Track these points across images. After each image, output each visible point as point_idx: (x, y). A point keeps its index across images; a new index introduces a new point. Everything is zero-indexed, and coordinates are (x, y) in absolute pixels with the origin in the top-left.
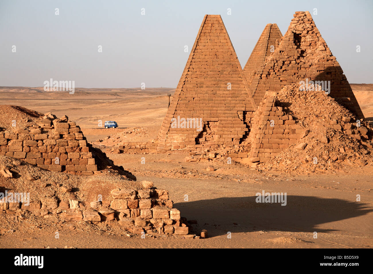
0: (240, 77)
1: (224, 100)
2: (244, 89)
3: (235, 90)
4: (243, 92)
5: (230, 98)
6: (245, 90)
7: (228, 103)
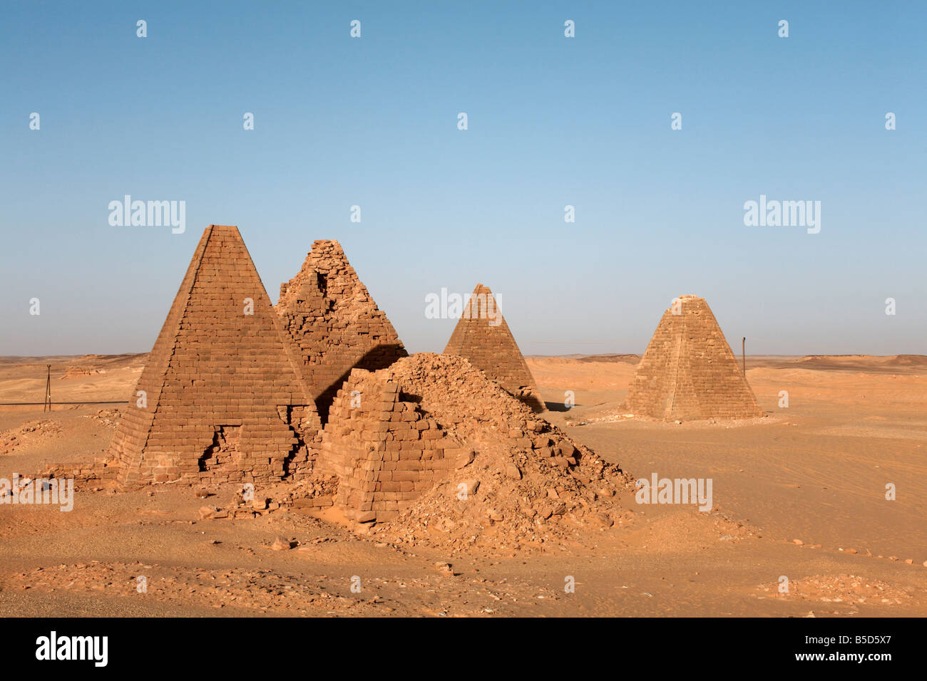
0: (278, 342)
1: (251, 385)
2: (286, 364)
3: (271, 366)
4: (284, 369)
5: (261, 382)
6: (289, 366)
7: (257, 390)
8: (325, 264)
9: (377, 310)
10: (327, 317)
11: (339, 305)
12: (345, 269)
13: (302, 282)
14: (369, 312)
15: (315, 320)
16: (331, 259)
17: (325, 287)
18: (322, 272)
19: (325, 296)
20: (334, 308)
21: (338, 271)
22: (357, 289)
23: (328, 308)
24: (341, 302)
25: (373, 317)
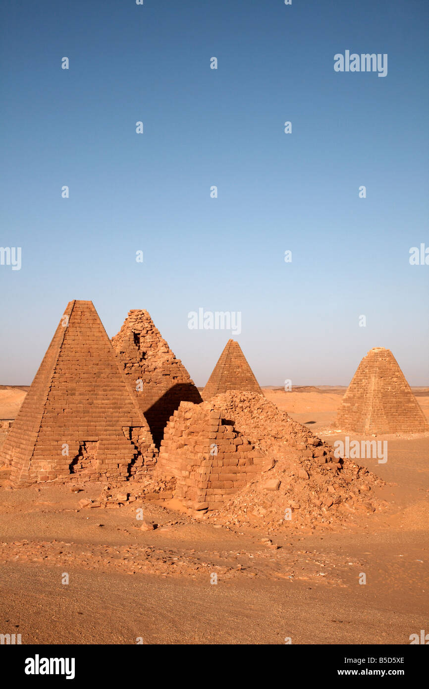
0: (122, 382)
1: (104, 412)
2: (128, 397)
3: (118, 399)
4: (127, 401)
5: (111, 410)
6: (130, 399)
7: (108, 416)
8: (139, 326)
9: (175, 358)
10: (141, 364)
11: (149, 355)
12: (152, 330)
13: (123, 339)
14: (170, 360)
15: (133, 366)
16: (142, 323)
17: (139, 342)
18: (137, 332)
19: (139, 349)
20: (145, 357)
21: (148, 331)
22: (160, 344)
23: (141, 357)
24: (150, 353)
25: (173, 364)
